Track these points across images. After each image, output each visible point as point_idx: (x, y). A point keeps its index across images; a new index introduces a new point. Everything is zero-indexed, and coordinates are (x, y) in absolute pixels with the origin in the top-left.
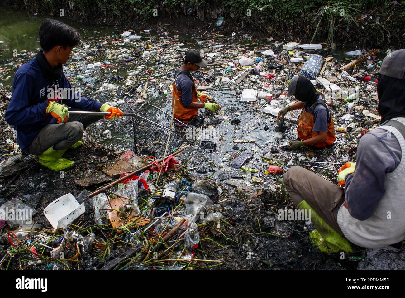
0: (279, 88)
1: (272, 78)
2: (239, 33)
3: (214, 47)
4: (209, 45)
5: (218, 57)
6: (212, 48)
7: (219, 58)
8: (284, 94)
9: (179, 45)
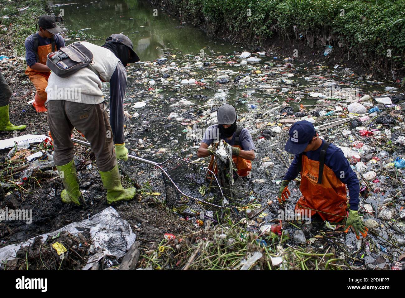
0: (372, 150)
1: (367, 135)
2: (342, 65)
3: (325, 85)
4: (319, 82)
5: (322, 98)
6: (322, 87)
7: (323, 100)
8: (376, 159)
9: (288, 75)
